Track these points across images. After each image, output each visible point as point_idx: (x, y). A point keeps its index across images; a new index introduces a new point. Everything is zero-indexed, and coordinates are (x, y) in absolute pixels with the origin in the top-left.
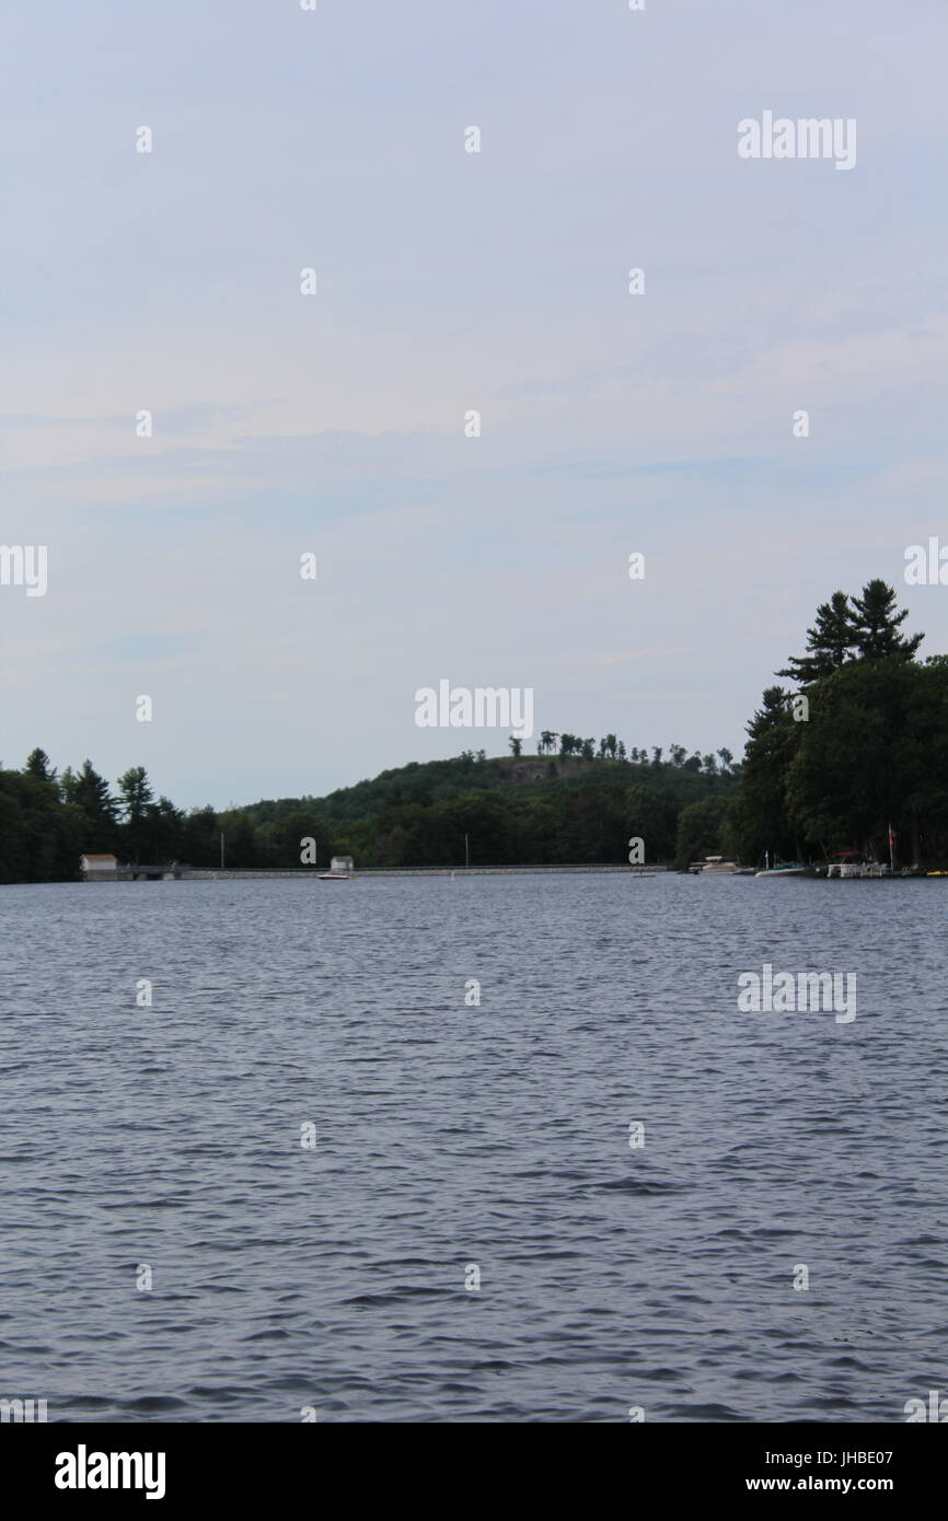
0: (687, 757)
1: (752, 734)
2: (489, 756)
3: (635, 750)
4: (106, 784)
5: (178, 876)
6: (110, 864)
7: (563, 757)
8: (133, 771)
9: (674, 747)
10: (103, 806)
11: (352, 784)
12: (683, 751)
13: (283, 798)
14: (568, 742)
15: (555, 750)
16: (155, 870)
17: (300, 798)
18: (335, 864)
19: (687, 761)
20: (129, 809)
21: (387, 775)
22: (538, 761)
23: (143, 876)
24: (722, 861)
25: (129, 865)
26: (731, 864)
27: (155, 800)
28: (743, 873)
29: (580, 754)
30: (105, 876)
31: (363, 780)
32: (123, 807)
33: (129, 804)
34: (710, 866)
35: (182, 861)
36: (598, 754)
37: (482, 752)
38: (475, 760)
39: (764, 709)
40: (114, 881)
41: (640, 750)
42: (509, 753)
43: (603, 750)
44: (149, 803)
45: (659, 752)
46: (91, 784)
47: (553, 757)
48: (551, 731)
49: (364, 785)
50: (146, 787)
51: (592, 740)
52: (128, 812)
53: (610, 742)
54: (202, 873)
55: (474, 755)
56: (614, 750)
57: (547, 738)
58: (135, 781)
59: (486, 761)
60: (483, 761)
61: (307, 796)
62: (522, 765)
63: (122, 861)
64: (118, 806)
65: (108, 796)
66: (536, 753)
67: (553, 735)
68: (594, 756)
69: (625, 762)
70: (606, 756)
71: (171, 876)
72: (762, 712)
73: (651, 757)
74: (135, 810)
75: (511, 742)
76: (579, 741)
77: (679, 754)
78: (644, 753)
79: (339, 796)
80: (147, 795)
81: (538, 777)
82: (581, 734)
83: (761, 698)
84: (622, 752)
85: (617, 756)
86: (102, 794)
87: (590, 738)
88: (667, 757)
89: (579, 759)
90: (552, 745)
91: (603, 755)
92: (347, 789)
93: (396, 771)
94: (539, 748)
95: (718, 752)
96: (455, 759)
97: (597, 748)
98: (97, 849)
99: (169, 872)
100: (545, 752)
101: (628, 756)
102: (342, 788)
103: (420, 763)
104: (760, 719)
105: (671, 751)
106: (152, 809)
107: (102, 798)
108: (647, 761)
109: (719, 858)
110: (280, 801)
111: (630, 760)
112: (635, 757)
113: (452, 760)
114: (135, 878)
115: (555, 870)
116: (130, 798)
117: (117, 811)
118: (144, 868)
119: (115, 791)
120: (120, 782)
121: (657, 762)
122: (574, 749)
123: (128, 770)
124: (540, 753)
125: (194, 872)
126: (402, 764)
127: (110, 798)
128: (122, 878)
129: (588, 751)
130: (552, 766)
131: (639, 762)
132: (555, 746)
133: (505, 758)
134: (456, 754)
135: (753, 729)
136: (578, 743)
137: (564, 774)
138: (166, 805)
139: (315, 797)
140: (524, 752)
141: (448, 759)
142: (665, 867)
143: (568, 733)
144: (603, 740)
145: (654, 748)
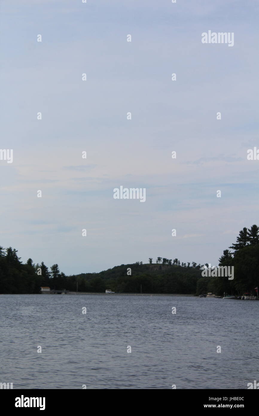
0: (197, 265)
1: (220, 261)
2: (143, 263)
3: (183, 263)
4: (47, 268)
5: (66, 293)
6: (48, 290)
7: (163, 264)
8: (54, 265)
9: (193, 263)
10: (46, 274)
11: (106, 269)
12: (196, 264)
13: (87, 273)
14: (165, 260)
15: (161, 262)
16: (59, 291)
17: (92, 273)
18: (107, 291)
19: (197, 267)
20: (53, 275)
21: (115, 268)
22: (157, 265)
23: (56, 293)
24: (212, 294)
25: (53, 290)
26: (214, 295)
27: (60, 273)
28: (217, 298)
29: (168, 264)
30: (47, 293)
31: (109, 268)
32: (52, 274)
33: (53, 274)
34: (208, 295)
35: (67, 290)
36: (173, 264)
37: (142, 262)
38: (140, 264)
39: (224, 255)
40: (49, 294)
41: (184, 263)
42: (149, 263)
43: (174, 263)
44: (59, 274)
45: (189, 264)
46: (44, 268)
47: (161, 264)
48: (160, 257)
49: (109, 270)
50: (58, 269)
51: (171, 260)
52: (53, 276)
53: (176, 261)
54: (72, 293)
55: (139, 263)
56: (177, 263)
57: (159, 259)
58: (55, 268)
59: (143, 265)
60: (141, 264)
61: (94, 273)
62: (152, 266)
63: (51, 289)
64: (51, 274)
65: (48, 271)
66: (156, 263)
67: (161, 258)
68: (172, 264)
69: (180, 266)
70: (175, 264)
71: (64, 293)
72: (223, 256)
73: (187, 265)
74: (55, 275)
75: (149, 260)
76: (168, 260)
77: (195, 264)
78: (185, 264)
79: (103, 273)
80: (58, 271)
81: (156, 269)
82: (168, 258)
83: (223, 253)
84: (179, 263)
85: (178, 265)
86: (46, 271)
87: (171, 259)
88: (191, 265)
89: (167, 265)
90: (160, 261)
91: (174, 264)
92: (105, 271)
93: (118, 267)
94: (157, 262)
95: (205, 264)
96: (134, 264)
97: (172, 262)
98: (45, 286)
99: (63, 292)
100: (158, 263)
101: (181, 264)
102: (104, 270)
103: (125, 265)
104: (222, 258)
105: (192, 264)
106: (59, 275)
107: (46, 272)
108: (186, 266)
109: (211, 293)
110: (87, 274)
111: (181, 266)
112: (183, 265)
113: (133, 264)
114: (55, 293)
115: (164, 295)
116: (53, 272)
117: (50, 275)
118: (57, 291)
119: (50, 270)
120: (51, 268)
121: (188, 266)
122: (166, 262)
123: (53, 265)
124: (157, 263)
125: (70, 292)
126: (120, 265)
127: (48, 272)
128: (51, 293)
129: (170, 263)
130: (160, 266)
131: (184, 266)
132: (161, 261)
133: (147, 264)
134: (135, 263)
135: (220, 260)
136: (167, 261)
137: (163, 269)
138: (63, 274)
139: (96, 273)
140: (153, 263)
141: (132, 264)
142: (193, 295)
143: (165, 258)
144: (174, 260)
145: (188, 263)
